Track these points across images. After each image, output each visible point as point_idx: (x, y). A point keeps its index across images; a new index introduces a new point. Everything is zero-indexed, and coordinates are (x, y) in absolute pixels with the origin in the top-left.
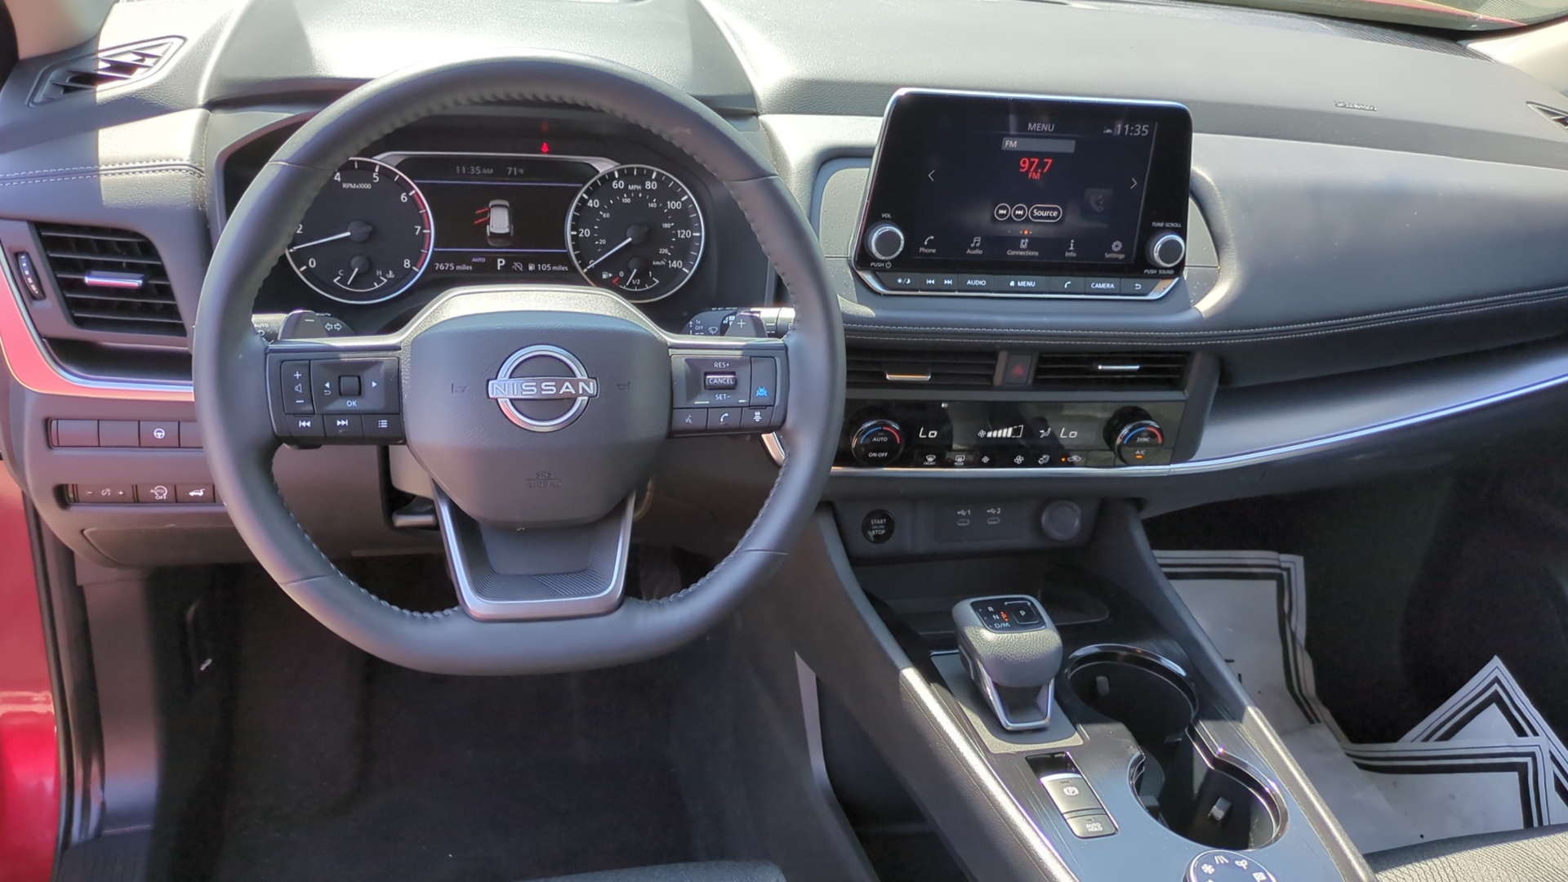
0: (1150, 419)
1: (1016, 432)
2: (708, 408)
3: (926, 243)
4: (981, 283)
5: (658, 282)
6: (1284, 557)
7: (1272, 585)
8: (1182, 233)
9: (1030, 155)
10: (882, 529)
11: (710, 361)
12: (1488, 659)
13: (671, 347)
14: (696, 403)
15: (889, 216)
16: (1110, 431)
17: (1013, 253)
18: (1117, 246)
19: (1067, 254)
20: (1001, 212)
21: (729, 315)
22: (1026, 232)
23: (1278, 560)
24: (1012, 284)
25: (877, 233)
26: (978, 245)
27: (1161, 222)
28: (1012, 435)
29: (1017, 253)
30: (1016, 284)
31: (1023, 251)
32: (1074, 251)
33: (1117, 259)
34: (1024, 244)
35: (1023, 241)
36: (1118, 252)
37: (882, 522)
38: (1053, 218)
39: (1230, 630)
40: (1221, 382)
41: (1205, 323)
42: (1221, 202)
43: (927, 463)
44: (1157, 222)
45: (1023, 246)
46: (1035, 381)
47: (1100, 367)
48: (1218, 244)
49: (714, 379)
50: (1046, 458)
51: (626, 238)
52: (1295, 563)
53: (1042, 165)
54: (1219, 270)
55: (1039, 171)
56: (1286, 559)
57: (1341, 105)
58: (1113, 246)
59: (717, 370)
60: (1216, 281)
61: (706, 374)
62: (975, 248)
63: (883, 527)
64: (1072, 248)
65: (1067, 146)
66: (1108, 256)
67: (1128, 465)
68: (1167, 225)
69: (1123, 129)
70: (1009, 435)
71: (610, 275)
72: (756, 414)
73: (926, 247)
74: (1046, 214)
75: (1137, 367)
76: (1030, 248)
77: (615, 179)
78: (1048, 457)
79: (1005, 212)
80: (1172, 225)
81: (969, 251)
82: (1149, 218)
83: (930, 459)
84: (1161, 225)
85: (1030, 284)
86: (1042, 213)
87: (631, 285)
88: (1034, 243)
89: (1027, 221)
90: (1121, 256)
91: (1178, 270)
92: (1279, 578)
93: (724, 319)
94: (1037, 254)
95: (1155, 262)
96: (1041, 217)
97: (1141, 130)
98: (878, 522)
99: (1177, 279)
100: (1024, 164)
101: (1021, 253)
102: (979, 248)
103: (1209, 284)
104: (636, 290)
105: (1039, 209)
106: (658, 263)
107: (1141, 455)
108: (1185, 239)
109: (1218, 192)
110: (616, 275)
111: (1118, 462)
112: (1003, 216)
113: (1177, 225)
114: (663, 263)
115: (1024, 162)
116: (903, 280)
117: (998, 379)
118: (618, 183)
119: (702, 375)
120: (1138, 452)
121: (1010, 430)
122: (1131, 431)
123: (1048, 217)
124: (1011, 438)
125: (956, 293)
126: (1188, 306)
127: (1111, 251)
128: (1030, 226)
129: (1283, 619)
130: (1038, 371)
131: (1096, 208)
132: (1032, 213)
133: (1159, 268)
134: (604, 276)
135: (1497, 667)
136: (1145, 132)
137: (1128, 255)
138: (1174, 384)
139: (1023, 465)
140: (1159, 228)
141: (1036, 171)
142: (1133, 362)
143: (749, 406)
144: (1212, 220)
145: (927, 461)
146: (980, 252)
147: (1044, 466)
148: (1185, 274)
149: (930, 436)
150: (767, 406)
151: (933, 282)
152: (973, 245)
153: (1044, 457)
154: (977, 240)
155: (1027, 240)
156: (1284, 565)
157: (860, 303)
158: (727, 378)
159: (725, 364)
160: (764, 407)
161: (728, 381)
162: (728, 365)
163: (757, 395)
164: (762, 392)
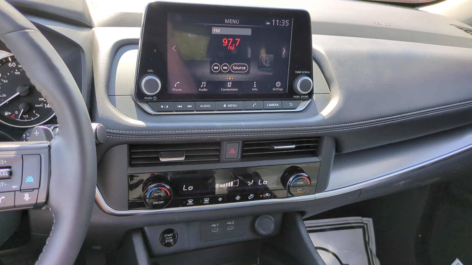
0: (304, 173)
1: (235, 184)
3: (175, 86)
4: (208, 106)
5: (39, 116)
6: (364, 219)
7: (360, 231)
8: (311, 76)
9: (227, 36)
10: (171, 239)
12: (454, 260)
15: (152, 71)
16: (284, 180)
17: (224, 90)
18: (278, 84)
19: (253, 89)
20: (216, 68)
22: (230, 79)
23: (362, 220)
24: (225, 106)
25: (144, 80)
26: (205, 86)
27: (299, 71)
28: (233, 185)
29: (226, 90)
30: (227, 106)
31: (229, 88)
32: (256, 88)
33: (279, 91)
34: (229, 85)
35: (229, 83)
36: (280, 87)
37: (170, 235)
38: (244, 70)
39: (346, 251)
40: (337, 151)
41: (325, 122)
42: (329, 62)
43: (189, 204)
44: (297, 71)
45: (229, 86)
46: (243, 157)
47: (275, 147)
48: (329, 82)
50: (252, 195)
51: (16, 93)
52: (369, 221)
53: (234, 42)
54: (330, 95)
55: (234, 45)
56: (365, 220)
57: (376, 23)
58: (277, 84)
60: (330, 100)
62: (203, 88)
63: (171, 238)
64: (255, 86)
65: (248, 32)
66: (274, 89)
67: (293, 196)
68: (303, 72)
69: (276, 22)
70: (232, 185)
71: (10, 113)
72: (25, 195)
73: (176, 88)
74: (240, 68)
75: (294, 146)
76: (233, 86)
77: (10, 62)
78: (253, 195)
79: (217, 68)
80: (306, 72)
81: (200, 90)
82: (293, 69)
83: (190, 202)
84: (300, 72)
85: (234, 106)
86: (237, 68)
87: (22, 118)
88: (235, 84)
89: (230, 72)
90: (281, 90)
91: (311, 95)
92: (363, 227)
94: (237, 90)
95: (298, 92)
96: (237, 70)
97: (285, 23)
98: (169, 235)
99: (310, 100)
100: (225, 42)
101: (229, 90)
102: (206, 88)
103: (327, 101)
104: (26, 120)
105: (235, 66)
106: (38, 106)
107: (300, 191)
108: (312, 78)
109: (327, 57)
110: (13, 113)
111: (289, 195)
112: (216, 70)
113: (308, 72)
114: (41, 105)
115: (225, 41)
116: (164, 106)
117: (223, 157)
118: (12, 64)
120: (298, 190)
121: (232, 182)
122: (294, 179)
123: (241, 70)
124: (233, 187)
125: (195, 112)
126: (317, 114)
127: (275, 87)
128: (232, 75)
129: (366, 244)
130: (243, 151)
131: (266, 65)
132: (232, 68)
133: (301, 95)
134: (6, 114)
135: (458, 263)
136: (287, 24)
137: (285, 89)
138: (314, 153)
139: (240, 200)
140: (299, 74)
141: (232, 45)
142: (292, 143)
144: (325, 71)
145: (188, 203)
146: (206, 90)
147: (252, 200)
148: (314, 97)
149: (189, 189)
150: (33, 189)
151: (181, 106)
152: (202, 86)
153: (251, 195)
154: (204, 84)
155: (231, 83)
156: (364, 222)
157: (139, 119)
158: (3, 171)
159: (3, 161)
160: (32, 190)
161: (3, 173)
162: (5, 162)
163: (26, 182)
164: (30, 179)
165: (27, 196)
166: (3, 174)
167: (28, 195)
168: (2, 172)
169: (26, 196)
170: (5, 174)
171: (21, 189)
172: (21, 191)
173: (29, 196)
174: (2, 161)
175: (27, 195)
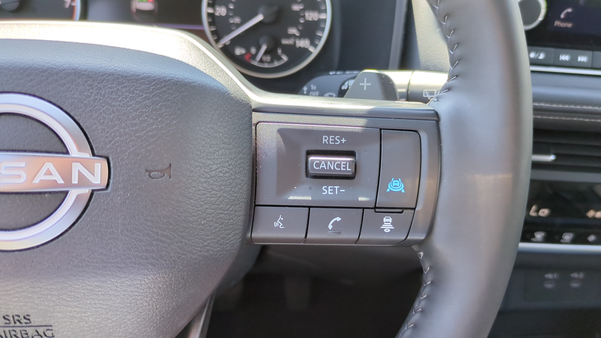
2: (309, 207)
3: (563, 17)
11: (318, 134)
13: (256, 110)
14: (291, 198)
21: (348, 80)
49: (321, 161)
59: (329, 148)
61: (310, 153)
71: (243, 51)
72: (385, 220)
73: (562, 20)
87: (261, 61)
93: (343, 84)
104: (266, 66)
106: (286, 42)
110: (248, 51)
114: (291, 41)
116: (535, 55)
119: (304, 154)
125: (590, 72)
143: (375, 208)
150: (403, 209)
158: (341, 161)
159: (340, 139)
160: (401, 210)
161: (342, 166)
162: (343, 140)
163: (388, 190)
164: (397, 186)
165: (389, 222)
166: (342, 169)
167: (390, 220)
168: (339, 163)
169: (386, 222)
170: (346, 168)
171: (377, 206)
172: (377, 210)
173: (392, 224)
174: (338, 138)
175: (388, 220)
